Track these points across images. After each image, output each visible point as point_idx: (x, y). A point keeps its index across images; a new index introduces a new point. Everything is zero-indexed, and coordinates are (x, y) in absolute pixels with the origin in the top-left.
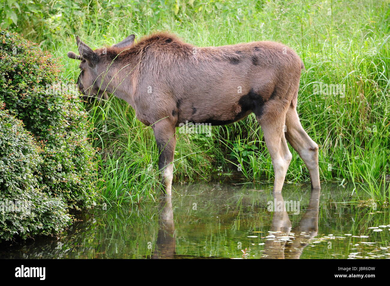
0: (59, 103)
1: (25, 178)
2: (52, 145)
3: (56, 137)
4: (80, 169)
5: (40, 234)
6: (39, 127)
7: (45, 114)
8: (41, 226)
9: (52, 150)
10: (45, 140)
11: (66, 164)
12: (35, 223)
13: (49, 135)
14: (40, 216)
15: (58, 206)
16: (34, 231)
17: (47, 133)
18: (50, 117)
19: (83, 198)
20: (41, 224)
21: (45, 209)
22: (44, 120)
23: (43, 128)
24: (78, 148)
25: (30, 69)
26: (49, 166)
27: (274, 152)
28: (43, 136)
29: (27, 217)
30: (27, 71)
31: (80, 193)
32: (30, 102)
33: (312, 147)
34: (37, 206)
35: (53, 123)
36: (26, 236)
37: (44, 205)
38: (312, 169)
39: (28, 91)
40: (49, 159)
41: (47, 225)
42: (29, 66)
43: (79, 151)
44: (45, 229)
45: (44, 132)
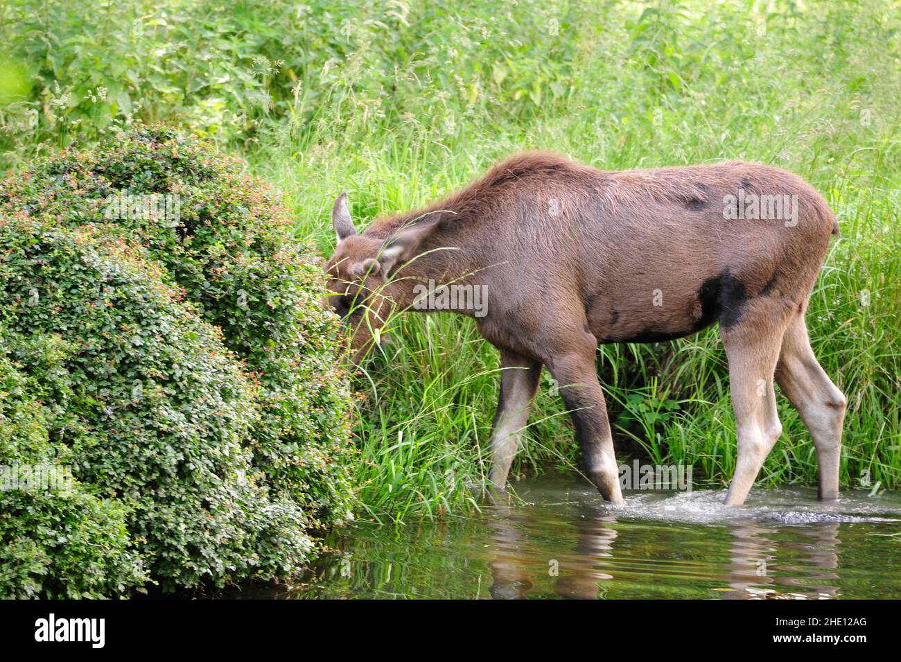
0: (290, 292)
1: (226, 453)
2: (273, 384)
3: (281, 367)
4: (325, 439)
5: (252, 577)
6: (246, 344)
7: (259, 315)
8: (254, 559)
9: (272, 393)
10: (259, 372)
11: (299, 426)
12: (242, 553)
13: (266, 361)
14: (254, 538)
15: (291, 516)
16: (239, 570)
17: (264, 355)
18: (271, 321)
19: (328, 502)
20: (255, 555)
21: (263, 522)
22: (256, 328)
23: (255, 345)
24: (323, 391)
25: (232, 216)
26: (266, 429)
27: (745, 408)
28: (254, 362)
29: (230, 539)
30: (225, 219)
31: (324, 490)
32: (230, 288)
33: (833, 399)
34: (248, 516)
35: (276, 333)
36: (223, 581)
37: (262, 514)
38: (825, 451)
39: (226, 263)
40: (268, 413)
41: (268, 559)
42: (229, 207)
43: (324, 398)
44: (262, 567)
45: (257, 354)
